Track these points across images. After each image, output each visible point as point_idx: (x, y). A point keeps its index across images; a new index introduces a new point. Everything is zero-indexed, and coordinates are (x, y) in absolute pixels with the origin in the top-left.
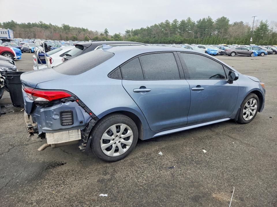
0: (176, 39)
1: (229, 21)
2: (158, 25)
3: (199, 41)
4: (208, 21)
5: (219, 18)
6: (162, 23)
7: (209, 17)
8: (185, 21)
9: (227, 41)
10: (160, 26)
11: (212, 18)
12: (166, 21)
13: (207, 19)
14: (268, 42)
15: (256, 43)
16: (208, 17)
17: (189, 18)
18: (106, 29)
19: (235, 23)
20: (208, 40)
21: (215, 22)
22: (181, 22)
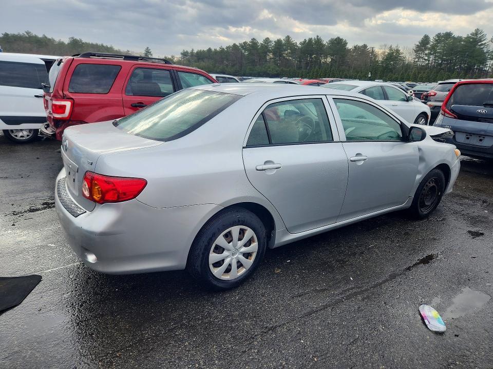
0: (269, 70)
1: (347, 43)
2: (238, 45)
3: (304, 74)
4: (316, 42)
5: (333, 39)
6: (245, 43)
7: (318, 36)
8: (281, 41)
9: (344, 74)
10: (242, 47)
11: (322, 38)
12: (252, 39)
13: (315, 39)
14: (400, 77)
15: (384, 78)
16: (316, 37)
17: (288, 37)
18: (148, 48)
19: (355, 47)
20: (317, 71)
21: (327, 44)
22: (275, 42)
